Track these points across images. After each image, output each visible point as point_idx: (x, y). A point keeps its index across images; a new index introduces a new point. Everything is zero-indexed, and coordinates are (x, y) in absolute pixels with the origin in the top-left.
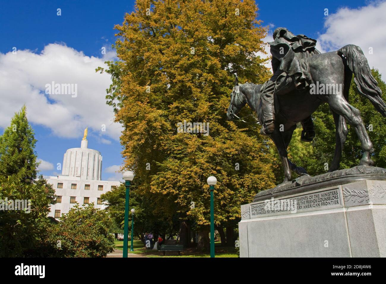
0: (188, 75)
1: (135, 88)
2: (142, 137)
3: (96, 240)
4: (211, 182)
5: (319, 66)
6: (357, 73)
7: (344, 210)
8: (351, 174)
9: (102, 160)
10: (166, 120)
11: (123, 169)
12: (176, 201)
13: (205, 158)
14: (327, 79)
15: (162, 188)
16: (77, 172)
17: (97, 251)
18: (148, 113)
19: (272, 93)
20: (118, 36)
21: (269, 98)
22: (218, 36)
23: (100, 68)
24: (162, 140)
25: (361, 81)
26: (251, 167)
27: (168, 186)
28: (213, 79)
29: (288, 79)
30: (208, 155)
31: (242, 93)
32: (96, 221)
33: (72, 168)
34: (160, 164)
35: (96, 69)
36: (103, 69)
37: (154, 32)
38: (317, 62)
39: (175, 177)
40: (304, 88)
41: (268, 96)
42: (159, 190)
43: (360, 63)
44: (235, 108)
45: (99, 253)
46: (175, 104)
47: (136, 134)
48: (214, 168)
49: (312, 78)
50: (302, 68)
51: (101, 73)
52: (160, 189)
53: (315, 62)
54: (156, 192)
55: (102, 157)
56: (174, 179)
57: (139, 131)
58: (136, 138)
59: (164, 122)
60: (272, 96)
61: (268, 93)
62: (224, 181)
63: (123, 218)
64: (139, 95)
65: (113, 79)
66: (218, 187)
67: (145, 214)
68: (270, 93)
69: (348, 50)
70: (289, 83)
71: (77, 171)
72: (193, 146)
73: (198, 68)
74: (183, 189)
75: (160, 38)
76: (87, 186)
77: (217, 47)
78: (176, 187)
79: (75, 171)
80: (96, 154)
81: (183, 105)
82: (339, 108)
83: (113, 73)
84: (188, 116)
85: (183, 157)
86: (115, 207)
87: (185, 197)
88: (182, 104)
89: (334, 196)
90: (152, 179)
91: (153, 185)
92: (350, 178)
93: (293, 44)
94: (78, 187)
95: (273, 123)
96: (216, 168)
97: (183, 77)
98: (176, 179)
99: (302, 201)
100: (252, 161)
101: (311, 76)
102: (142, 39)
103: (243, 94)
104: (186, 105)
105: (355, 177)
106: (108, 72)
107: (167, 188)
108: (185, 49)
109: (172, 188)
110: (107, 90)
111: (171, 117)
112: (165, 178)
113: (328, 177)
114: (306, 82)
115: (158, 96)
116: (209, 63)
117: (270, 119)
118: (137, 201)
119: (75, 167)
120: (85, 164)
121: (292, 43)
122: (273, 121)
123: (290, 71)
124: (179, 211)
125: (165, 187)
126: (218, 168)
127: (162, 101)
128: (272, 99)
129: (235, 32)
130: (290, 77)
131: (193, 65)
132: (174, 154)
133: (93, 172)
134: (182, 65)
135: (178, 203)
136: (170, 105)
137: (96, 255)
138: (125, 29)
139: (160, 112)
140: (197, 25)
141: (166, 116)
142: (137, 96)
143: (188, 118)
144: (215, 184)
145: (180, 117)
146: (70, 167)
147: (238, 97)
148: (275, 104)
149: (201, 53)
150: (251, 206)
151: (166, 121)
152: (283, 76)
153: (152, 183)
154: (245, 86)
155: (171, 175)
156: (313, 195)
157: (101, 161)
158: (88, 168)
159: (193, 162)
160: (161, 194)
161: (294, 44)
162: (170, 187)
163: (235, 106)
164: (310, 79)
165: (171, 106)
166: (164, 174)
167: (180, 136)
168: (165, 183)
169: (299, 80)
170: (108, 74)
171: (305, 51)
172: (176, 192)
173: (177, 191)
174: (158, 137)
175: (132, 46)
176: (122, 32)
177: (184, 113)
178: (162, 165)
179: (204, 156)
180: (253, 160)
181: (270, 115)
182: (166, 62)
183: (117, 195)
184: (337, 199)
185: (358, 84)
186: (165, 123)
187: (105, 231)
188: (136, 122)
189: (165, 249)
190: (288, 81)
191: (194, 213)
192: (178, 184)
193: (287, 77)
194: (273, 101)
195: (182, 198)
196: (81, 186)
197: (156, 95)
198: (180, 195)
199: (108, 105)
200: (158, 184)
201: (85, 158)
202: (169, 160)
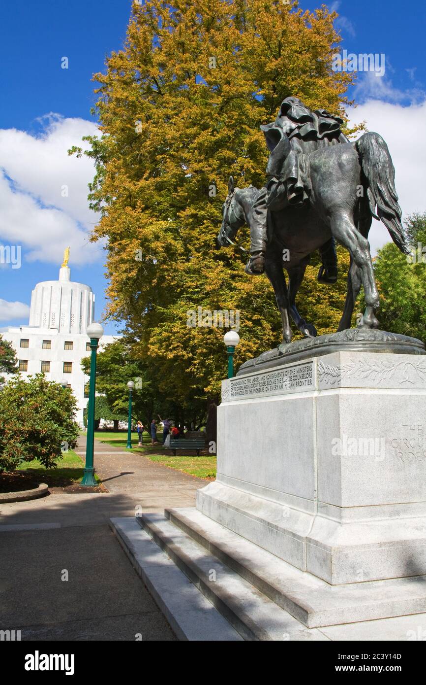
0: (211, 160)
1: (122, 185)
2: (132, 266)
3: (40, 429)
4: (230, 341)
5: (321, 167)
6: (372, 181)
7: (316, 394)
8: (335, 341)
9: (94, 301)
10: (175, 237)
11: (106, 318)
12: (188, 370)
13: (235, 301)
14: (329, 188)
15: (167, 349)
16: (53, 321)
17: (43, 445)
18: (143, 227)
19: (265, 208)
20: (100, 92)
21: (259, 216)
22: (264, 92)
23: (76, 148)
24: (167, 270)
25: (376, 194)
26: (315, 315)
27: (176, 345)
28: (253, 167)
29: (279, 187)
30: (240, 296)
31: (238, 204)
32: (46, 400)
33: (45, 314)
34: (164, 309)
35: (70, 150)
36: (80, 150)
37: (158, 85)
38: (320, 160)
39: (187, 331)
40: (301, 202)
41: (259, 213)
42: (161, 352)
43: (377, 165)
44: (228, 227)
45: (46, 449)
46: (190, 211)
47: (123, 261)
48: (249, 316)
49: (313, 187)
50: (299, 170)
51: (77, 157)
52: (163, 351)
53: (317, 162)
54: (158, 355)
55: (94, 295)
56: (185, 335)
57: (129, 256)
58: (124, 267)
59: (170, 241)
60: (265, 212)
61: (259, 209)
62: (265, 338)
63: (117, 396)
64: (130, 196)
65: (98, 166)
66: (255, 349)
67: (151, 390)
68: (261, 208)
69: (365, 142)
70: (281, 194)
71: (53, 319)
72: (215, 282)
73: (228, 148)
74: (199, 351)
75: (167, 97)
76: (69, 343)
77: (262, 111)
78: (188, 347)
79: (51, 319)
80: (84, 291)
81: (202, 213)
82: (341, 236)
83: (98, 156)
84: (211, 230)
85: (202, 299)
86: (104, 378)
87: (202, 364)
88: (201, 209)
89: (308, 372)
90: (153, 334)
91: (152, 344)
92: (332, 346)
93: (302, 126)
94: (53, 345)
95: (262, 255)
96: (252, 317)
97: (201, 164)
98: (187, 334)
99: (278, 378)
100: (314, 305)
101: (311, 183)
102: (137, 98)
103: (239, 206)
104: (208, 212)
105: (339, 346)
106: (89, 154)
107: (174, 349)
108: (207, 115)
109: (182, 348)
110: (90, 185)
111: (183, 232)
112: (171, 332)
113: (311, 344)
114: (304, 192)
115: (163, 196)
116: (247, 140)
117: (257, 250)
118: (140, 370)
119: (50, 312)
120: (66, 307)
121: (300, 125)
122: (261, 253)
123: (282, 174)
124: (195, 386)
125: (171, 348)
126: (256, 317)
127: (170, 205)
128: (264, 218)
129: (293, 84)
130: (283, 184)
131: (219, 145)
132: (187, 293)
133: (80, 322)
134: (200, 144)
135: (191, 373)
136: (180, 212)
137: (41, 451)
138: (111, 80)
139: (163, 224)
140: (228, 72)
141: (175, 231)
142: (127, 197)
143: (211, 234)
144: (236, 344)
145: (199, 232)
146: (41, 312)
147: (233, 210)
148: (267, 226)
149: (234, 122)
150: (230, 382)
151: (175, 239)
152: (274, 182)
153: (151, 340)
154: (243, 192)
155: (181, 328)
156: (289, 369)
157: (94, 303)
158: (71, 315)
159: (215, 306)
160: (163, 358)
161: (304, 127)
162: (178, 346)
163: (229, 225)
164: (309, 188)
165: (183, 214)
166: (169, 326)
167: (195, 264)
168: (171, 341)
169: (293, 190)
170: (88, 157)
171: (322, 139)
172: (187, 355)
173: (189, 354)
174: (160, 265)
175: (120, 111)
176: (105, 86)
177: (203, 226)
178: (166, 311)
179: (234, 296)
180: (316, 303)
181: (257, 243)
182: (173, 138)
183: (106, 359)
184: (311, 377)
185: (373, 198)
186: (173, 242)
187: (59, 415)
188: (124, 241)
189: (176, 445)
190: (280, 191)
191: (215, 389)
192: (191, 342)
193: (280, 183)
194: (265, 220)
195: (198, 365)
196: (58, 344)
197: (160, 196)
198: (195, 360)
199: (92, 211)
200: (160, 342)
201: (67, 297)
202: (179, 302)
